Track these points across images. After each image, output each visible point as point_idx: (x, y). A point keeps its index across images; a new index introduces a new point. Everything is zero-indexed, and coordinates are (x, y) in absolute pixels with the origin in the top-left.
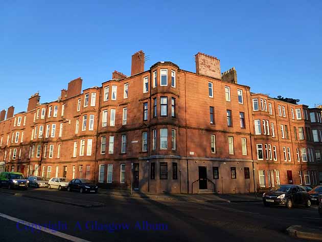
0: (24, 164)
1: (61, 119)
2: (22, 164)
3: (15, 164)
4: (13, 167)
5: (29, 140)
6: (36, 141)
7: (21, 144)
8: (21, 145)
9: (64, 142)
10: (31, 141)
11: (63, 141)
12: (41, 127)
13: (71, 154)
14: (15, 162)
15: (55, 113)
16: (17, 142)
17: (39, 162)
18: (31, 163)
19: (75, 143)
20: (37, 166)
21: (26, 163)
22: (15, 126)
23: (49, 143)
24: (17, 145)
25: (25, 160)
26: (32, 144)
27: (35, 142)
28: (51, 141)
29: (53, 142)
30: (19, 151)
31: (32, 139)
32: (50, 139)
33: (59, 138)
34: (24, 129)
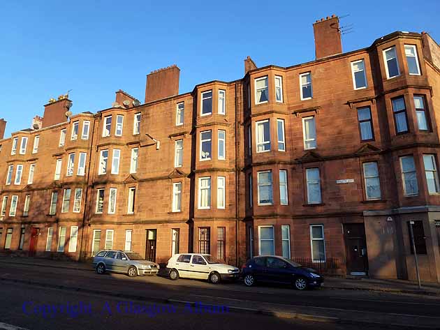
0: (37, 226)
1: (133, 140)
2: (28, 225)
3: (15, 226)
4: (10, 231)
5: (48, 181)
6: (72, 180)
7: (28, 186)
8: (29, 189)
9: (145, 184)
10: (55, 182)
11: (141, 181)
12: (82, 156)
13: (167, 206)
14: (15, 220)
15: (119, 127)
16: (19, 184)
17: (79, 221)
18: (60, 223)
19: (174, 184)
20: (74, 229)
21: (44, 222)
22: (13, 153)
23: (108, 185)
24: (20, 189)
25: (41, 218)
26: (59, 188)
27: (71, 183)
28: (113, 182)
29: (118, 183)
30: (22, 201)
31: (57, 178)
32: (111, 178)
33: (132, 176)
34: (35, 160)
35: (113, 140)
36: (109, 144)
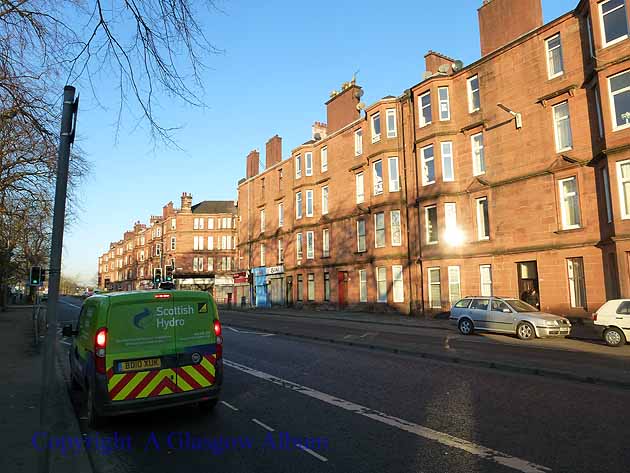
0: (344, 268)
2: (333, 269)
3: (316, 270)
4: (311, 277)
5: (349, 206)
6: (384, 199)
7: (324, 217)
8: (326, 221)
9: (505, 189)
10: (359, 207)
11: (496, 186)
12: (392, 163)
13: (550, 220)
14: (315, 264)
15: (443, 106)
16: (311, 215)
17: (402, 257)
18: (377, 262)
19: (560, 182)
20: (397, 269)
21: (352, 264)
22: (298, 177)
23: (441, 200)
24: (313, 222)
25: (348, 258)
26: (366, 213)
27: (384, 204)
28: (448, 193)
29: (454, 195)
30: (320, 237)
31: (360, 200)
32: (444, 188)
33: (479, 180)
34: (326, 181)
35: (438, 129)
36: (433, 136)
